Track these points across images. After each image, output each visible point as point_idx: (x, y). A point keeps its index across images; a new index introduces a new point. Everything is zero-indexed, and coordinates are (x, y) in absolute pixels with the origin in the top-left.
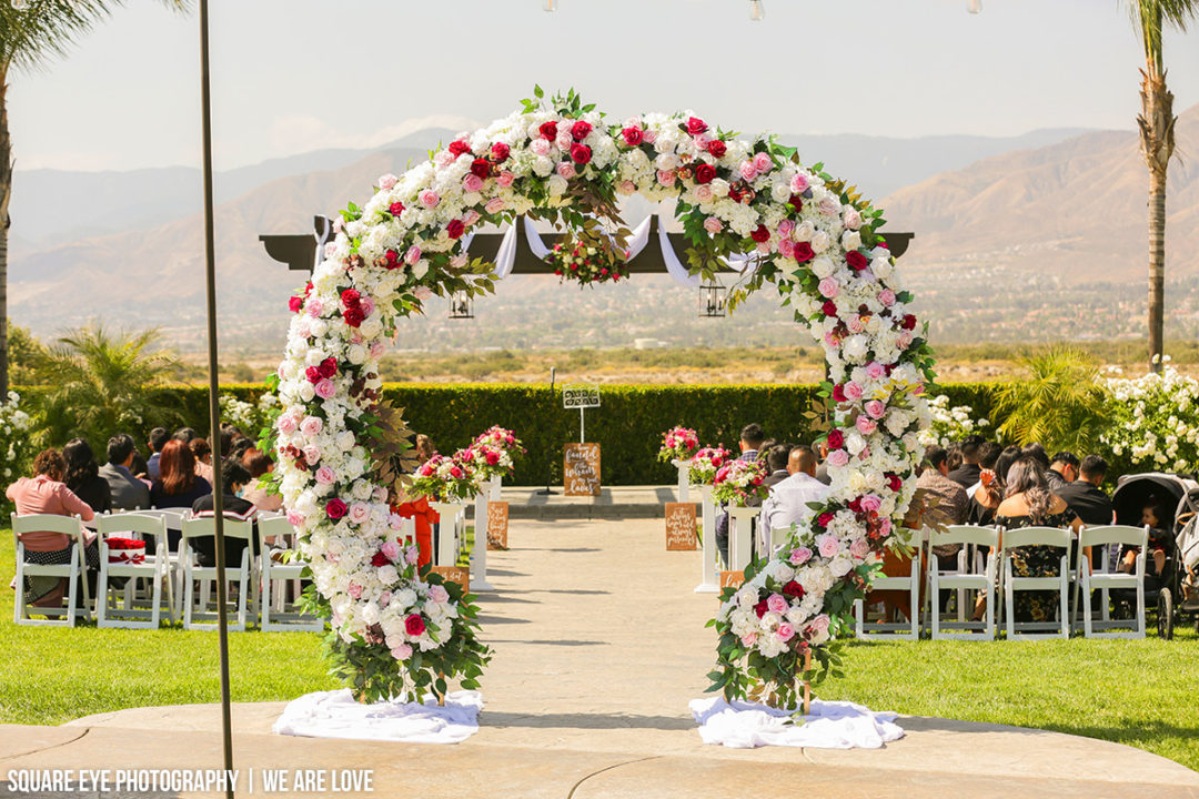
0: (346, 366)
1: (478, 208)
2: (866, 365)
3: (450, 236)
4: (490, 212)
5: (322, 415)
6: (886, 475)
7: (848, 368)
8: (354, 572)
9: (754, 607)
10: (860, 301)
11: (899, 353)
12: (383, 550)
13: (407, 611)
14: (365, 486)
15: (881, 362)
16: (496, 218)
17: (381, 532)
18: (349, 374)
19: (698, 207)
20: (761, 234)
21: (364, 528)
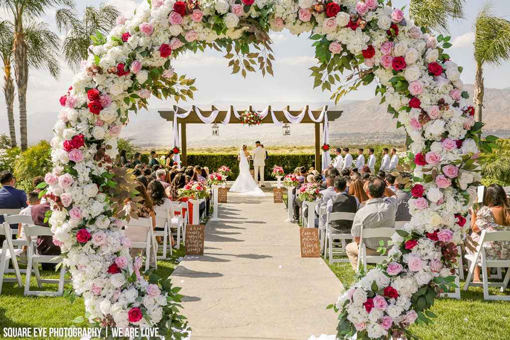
0: (91, 141)
1: (180, 37)
2: (442, 141)
3: (161, 56)
4: (189, 40)
5: (75, 173)
6: (457, 215)
7: (428, 143)
8: (95, 278)
9: (364, 304)
10: (438, 97)
11: (465, 132)
12: (116, 262)
13: (130, 305)
14: (103, 221)
15: (453, 139)
16: (192, 45)
17: (115, 250)
18: (94, 146)
19: (325, 36)
20: (369, 52)
21: (103, 248)
